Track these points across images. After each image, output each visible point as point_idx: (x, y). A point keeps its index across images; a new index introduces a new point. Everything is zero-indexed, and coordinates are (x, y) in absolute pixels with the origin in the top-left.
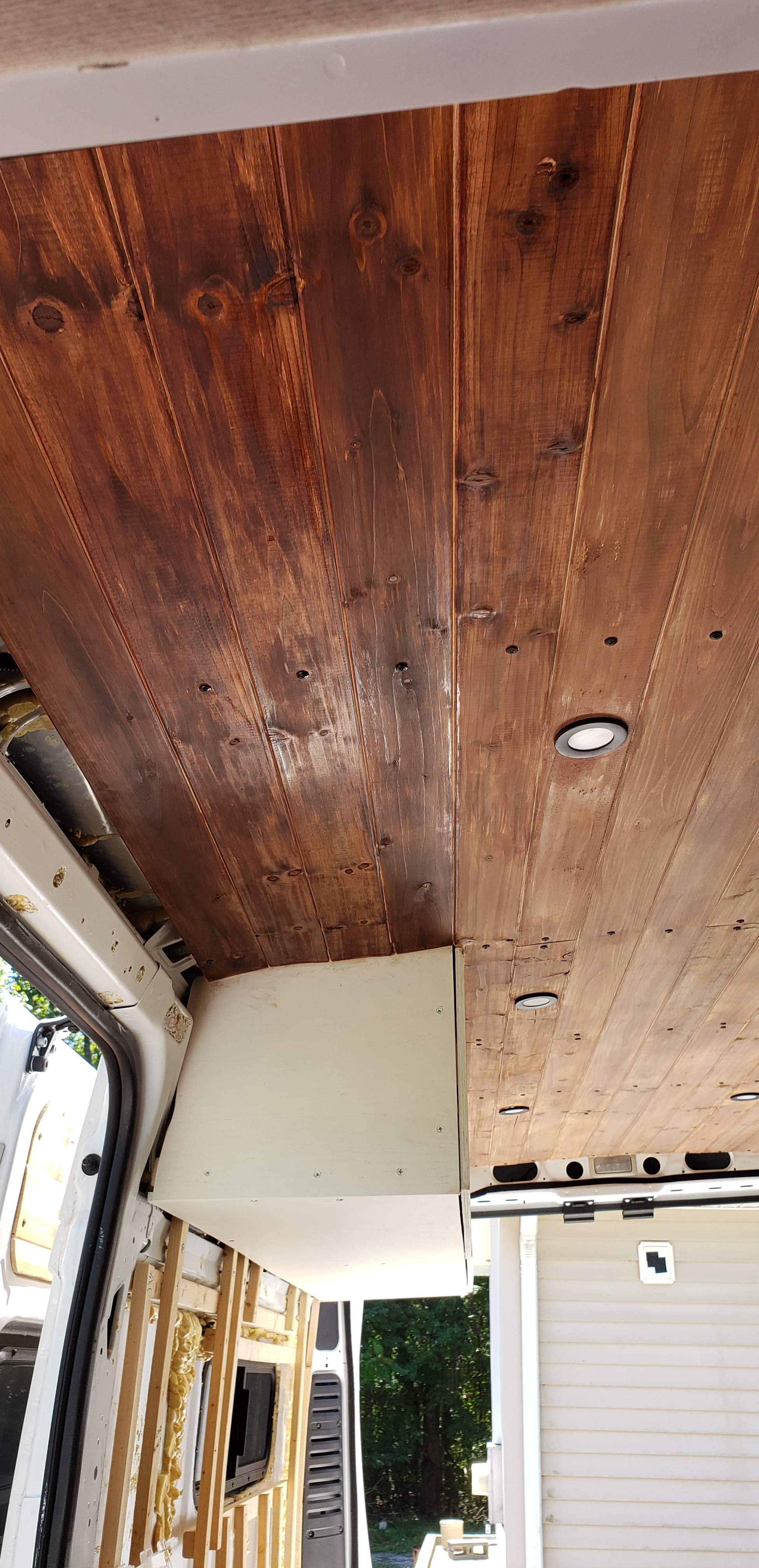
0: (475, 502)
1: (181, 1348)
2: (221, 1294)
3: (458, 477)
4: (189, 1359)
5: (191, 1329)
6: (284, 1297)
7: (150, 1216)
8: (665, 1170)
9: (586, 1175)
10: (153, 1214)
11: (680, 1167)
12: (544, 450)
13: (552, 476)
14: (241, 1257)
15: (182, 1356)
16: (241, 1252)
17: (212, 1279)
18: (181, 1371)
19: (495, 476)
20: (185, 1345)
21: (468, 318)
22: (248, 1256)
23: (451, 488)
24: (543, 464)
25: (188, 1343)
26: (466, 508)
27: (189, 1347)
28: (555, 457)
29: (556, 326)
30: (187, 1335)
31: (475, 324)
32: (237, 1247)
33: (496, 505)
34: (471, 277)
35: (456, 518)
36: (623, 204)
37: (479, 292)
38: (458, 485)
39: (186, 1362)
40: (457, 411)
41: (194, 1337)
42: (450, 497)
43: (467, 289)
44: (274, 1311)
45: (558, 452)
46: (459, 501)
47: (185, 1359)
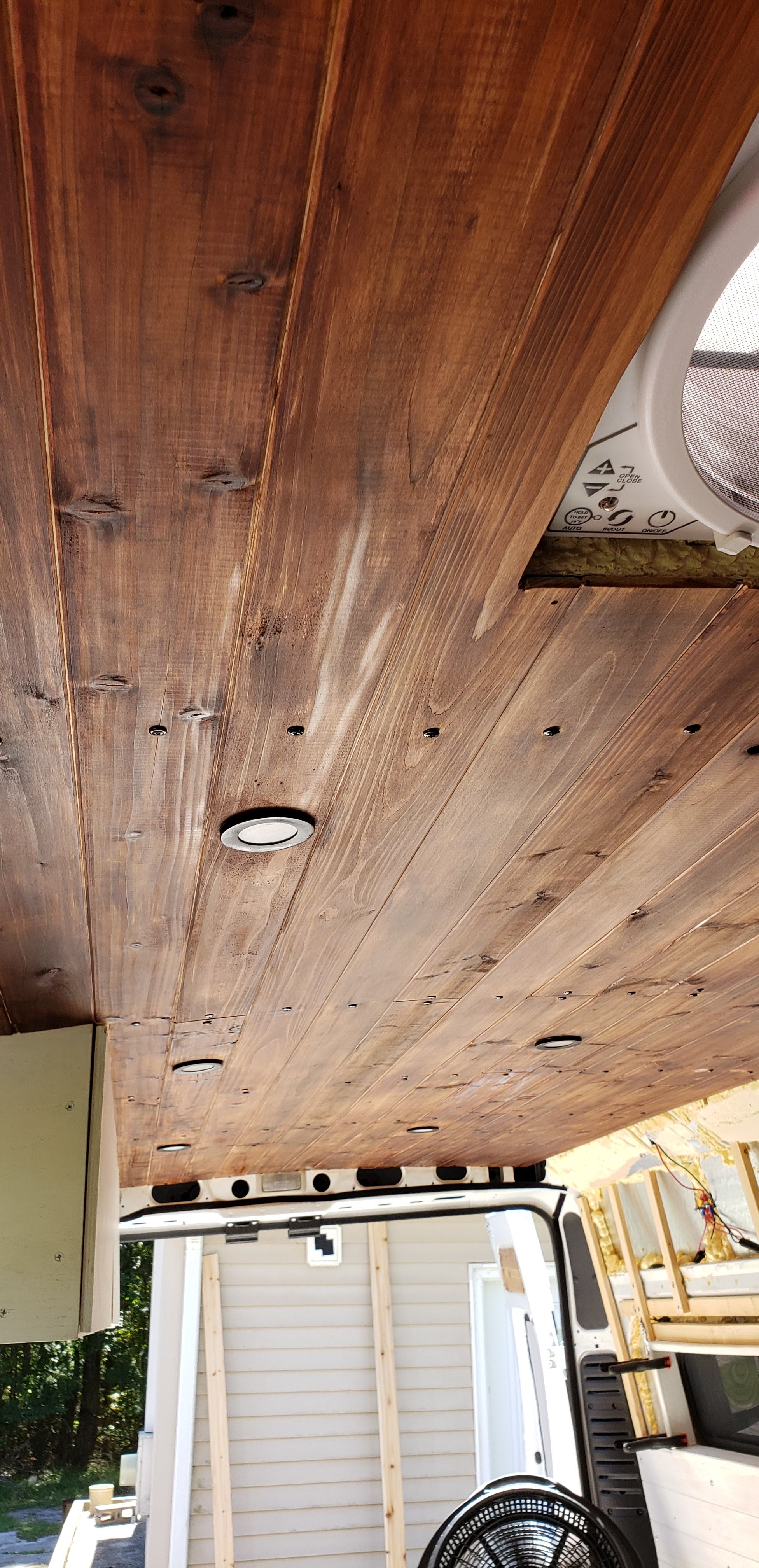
0: (90, 542)
3: (57, 503)
8: (334, 1187)
9: (252, 1194)
11: (350, 1183)
12: (198, 481)
13: (209, 519)
19: (119, 509)
21: (56, 253)
23: (48, 516)
24: (196, 500)
26: (75, 547)
28: (215, 494)
29: (212, 291)
31: (70, 265)
33: (120, 550)
34: (56, 179)
35: (59, 559)
36: (333, 91)
37: (72, 209)
38: (58, 515)
40: (49, 404)
42: (45, 531)
43: (50, 200)
45: (220, 486)
46: (61, 537)
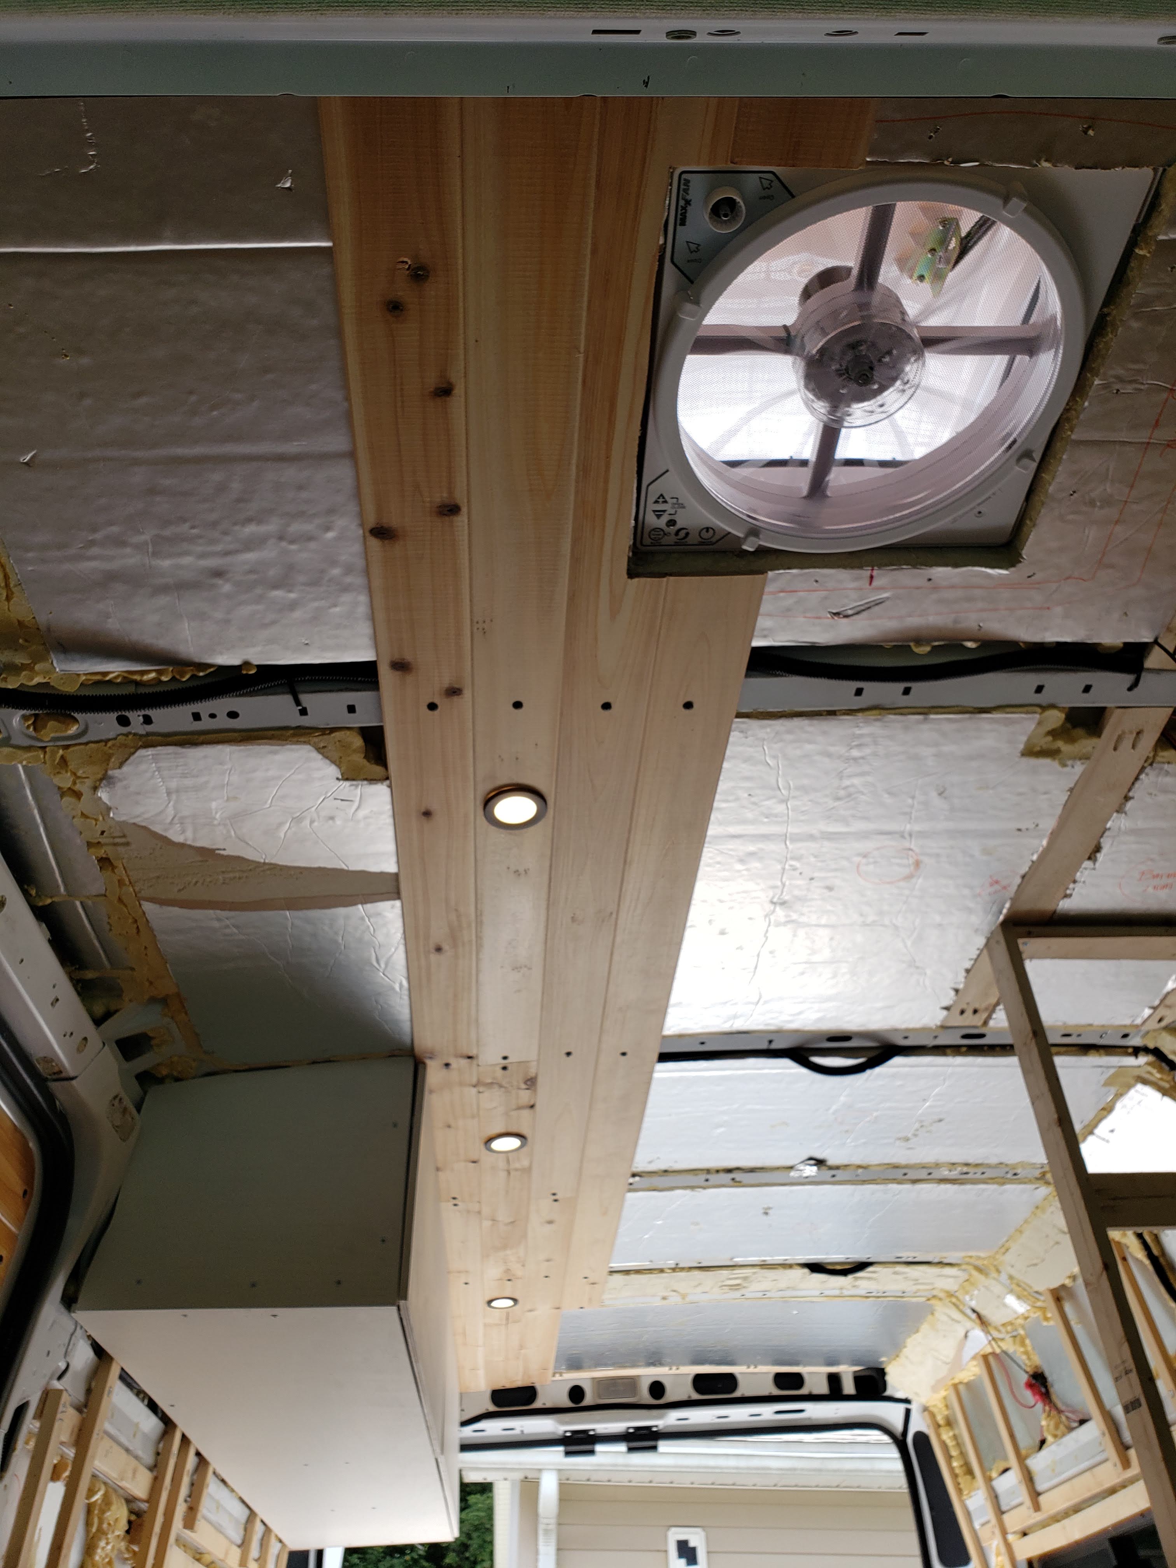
1: (100, 1530)
2: (156, 1479)
4: (107, 1543)
5: (114, 1507)
6: (242, 1527)
7: (72, 1335)
8: (671, 1395)
9: (588, 1400)
10: (76, 1334)
11: (688, 1392)
14: (185, 1440)
15: (100, 1539)
16: (188, 1434)
17: (149, 1459)
18: (97, 1558)
20: (105, 1526)
22: (197, 1442)
25: (109, 1524)
27: (108, 1529)
30: (108, 1514)
32: (183, 1425)
39: (103, 1548)
41: (116, 1520)
44: (227, 1537)
47: (102, 1543)
